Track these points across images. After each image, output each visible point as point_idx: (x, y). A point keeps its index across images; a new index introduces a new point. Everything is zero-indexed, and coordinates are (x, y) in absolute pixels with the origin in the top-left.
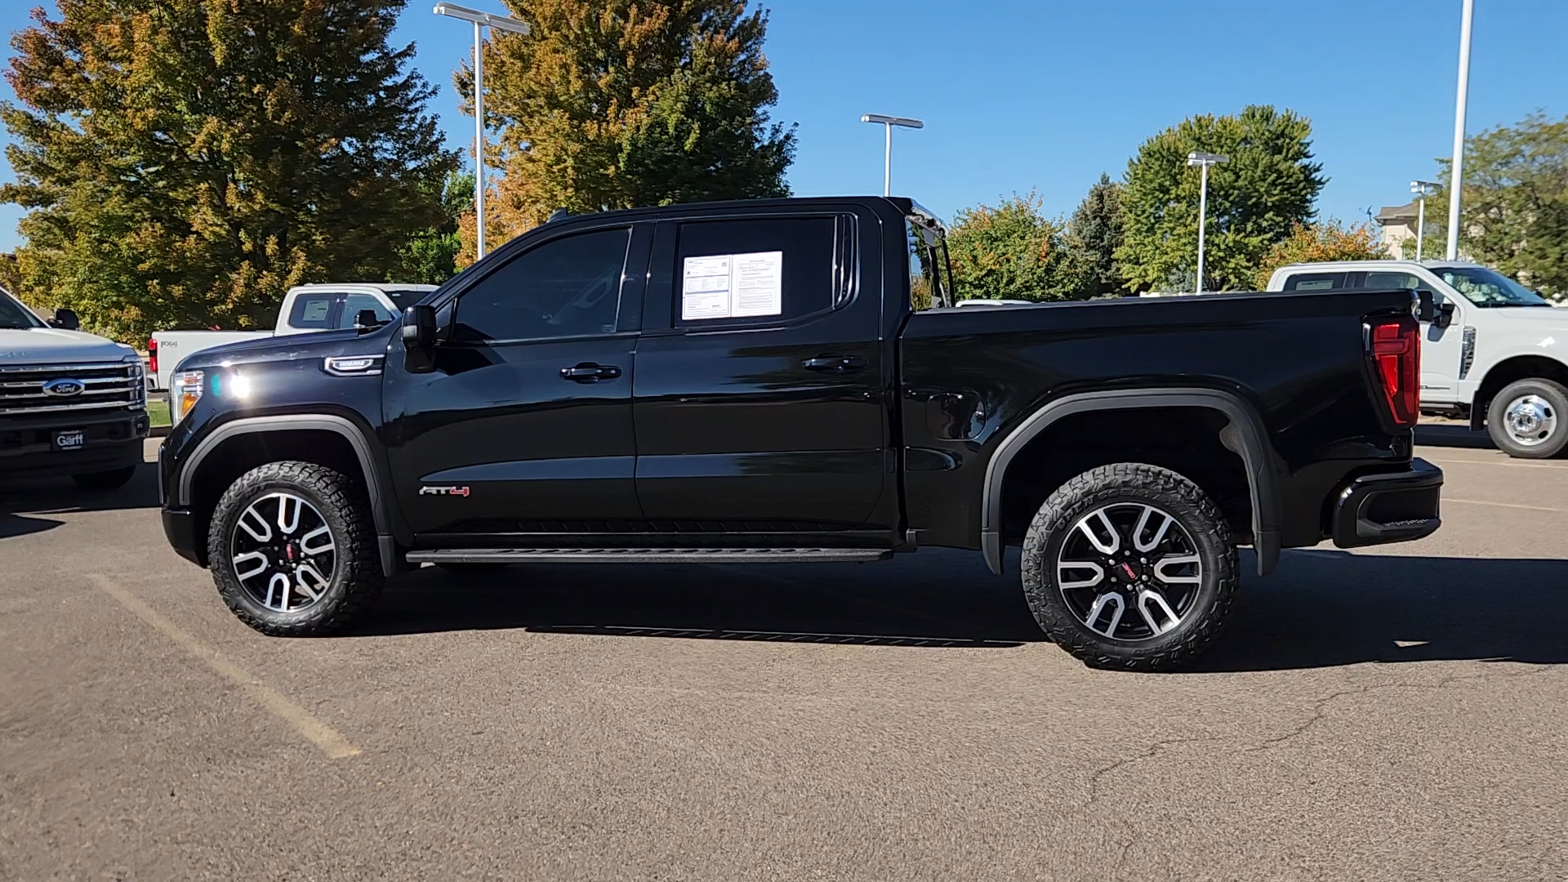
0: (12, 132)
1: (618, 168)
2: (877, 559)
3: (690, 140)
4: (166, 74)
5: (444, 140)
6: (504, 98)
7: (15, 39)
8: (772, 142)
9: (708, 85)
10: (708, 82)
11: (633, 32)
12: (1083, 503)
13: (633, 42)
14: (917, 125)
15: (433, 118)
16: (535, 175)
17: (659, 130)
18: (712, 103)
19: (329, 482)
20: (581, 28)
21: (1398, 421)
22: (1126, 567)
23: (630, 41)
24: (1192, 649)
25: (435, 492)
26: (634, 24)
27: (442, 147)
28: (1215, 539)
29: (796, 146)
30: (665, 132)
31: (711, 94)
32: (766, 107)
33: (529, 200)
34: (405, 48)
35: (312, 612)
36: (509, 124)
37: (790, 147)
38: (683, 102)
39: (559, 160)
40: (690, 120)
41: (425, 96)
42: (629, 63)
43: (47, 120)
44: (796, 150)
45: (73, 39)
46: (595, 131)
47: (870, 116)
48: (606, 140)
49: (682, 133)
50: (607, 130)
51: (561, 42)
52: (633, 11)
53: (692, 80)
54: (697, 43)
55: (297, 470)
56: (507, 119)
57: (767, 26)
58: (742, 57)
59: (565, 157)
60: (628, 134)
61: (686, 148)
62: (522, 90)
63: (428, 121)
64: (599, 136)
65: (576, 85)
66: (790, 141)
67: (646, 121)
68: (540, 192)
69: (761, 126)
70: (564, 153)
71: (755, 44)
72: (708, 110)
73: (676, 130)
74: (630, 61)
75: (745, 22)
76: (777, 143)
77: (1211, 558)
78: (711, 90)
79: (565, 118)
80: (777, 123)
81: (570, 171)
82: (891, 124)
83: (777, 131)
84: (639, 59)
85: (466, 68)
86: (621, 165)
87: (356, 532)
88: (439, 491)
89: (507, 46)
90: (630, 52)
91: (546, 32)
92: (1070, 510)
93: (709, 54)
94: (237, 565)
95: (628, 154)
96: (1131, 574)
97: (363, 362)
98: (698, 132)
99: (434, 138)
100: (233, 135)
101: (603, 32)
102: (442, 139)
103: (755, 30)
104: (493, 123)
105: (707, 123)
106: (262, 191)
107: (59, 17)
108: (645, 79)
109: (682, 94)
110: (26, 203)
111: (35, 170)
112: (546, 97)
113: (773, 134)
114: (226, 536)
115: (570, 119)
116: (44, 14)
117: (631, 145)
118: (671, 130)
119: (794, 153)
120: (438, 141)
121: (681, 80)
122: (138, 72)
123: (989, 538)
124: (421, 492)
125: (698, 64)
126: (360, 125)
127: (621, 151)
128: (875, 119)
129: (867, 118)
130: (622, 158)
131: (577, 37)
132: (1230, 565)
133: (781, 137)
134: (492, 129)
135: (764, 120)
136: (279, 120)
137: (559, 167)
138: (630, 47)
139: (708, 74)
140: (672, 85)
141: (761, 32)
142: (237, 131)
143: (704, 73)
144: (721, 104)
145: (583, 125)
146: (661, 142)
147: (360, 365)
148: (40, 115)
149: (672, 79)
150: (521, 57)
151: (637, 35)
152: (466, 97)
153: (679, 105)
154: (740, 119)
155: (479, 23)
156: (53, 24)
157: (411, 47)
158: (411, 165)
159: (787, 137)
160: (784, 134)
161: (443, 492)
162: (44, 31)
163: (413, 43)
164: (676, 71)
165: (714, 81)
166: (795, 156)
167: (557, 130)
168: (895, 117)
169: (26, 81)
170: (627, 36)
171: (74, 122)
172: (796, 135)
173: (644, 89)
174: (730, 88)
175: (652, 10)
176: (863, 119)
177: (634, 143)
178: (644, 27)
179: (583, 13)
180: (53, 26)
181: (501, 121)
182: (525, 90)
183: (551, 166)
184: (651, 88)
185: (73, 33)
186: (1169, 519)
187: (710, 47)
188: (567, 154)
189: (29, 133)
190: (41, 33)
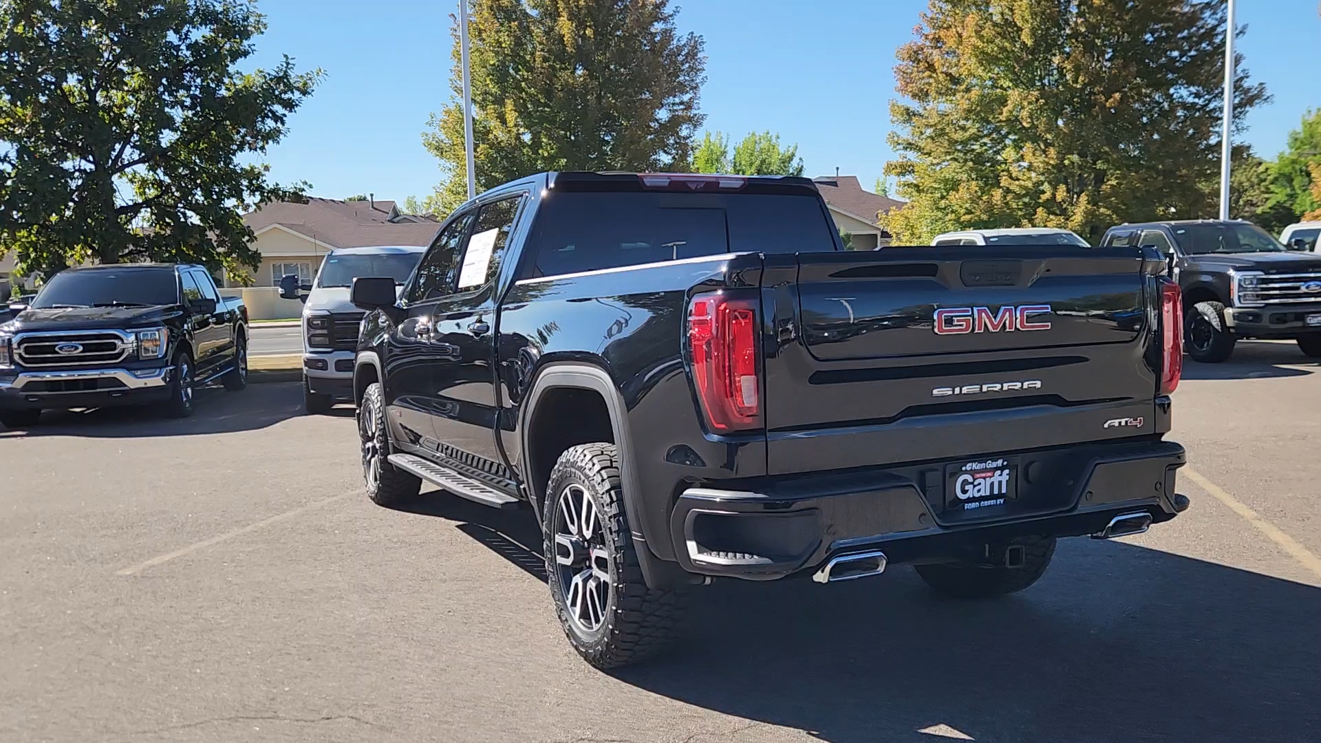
0: (893, 122)
4: (987, 59)
7: (898, 52)
12: (561, 481)
35: (375, 488)
43: (921, 111)
87: (382, 436)
92: (557, 485)
100: (1029, 103)
102: (1246, 76)
107: (928, 30)
110: (899, 174)
111: (905, 149)
114: (363, 430)
116: (922, 29)
120: (1242, 78)
122: (968, 64)
126: (1159, 76)
142: (1034, 99)
148: (914, 105)
156: (926, 35)
162: (921, 41)
169: (907, 79)
180: (926, 37)
189: (905, 121)
190: (920, 44)
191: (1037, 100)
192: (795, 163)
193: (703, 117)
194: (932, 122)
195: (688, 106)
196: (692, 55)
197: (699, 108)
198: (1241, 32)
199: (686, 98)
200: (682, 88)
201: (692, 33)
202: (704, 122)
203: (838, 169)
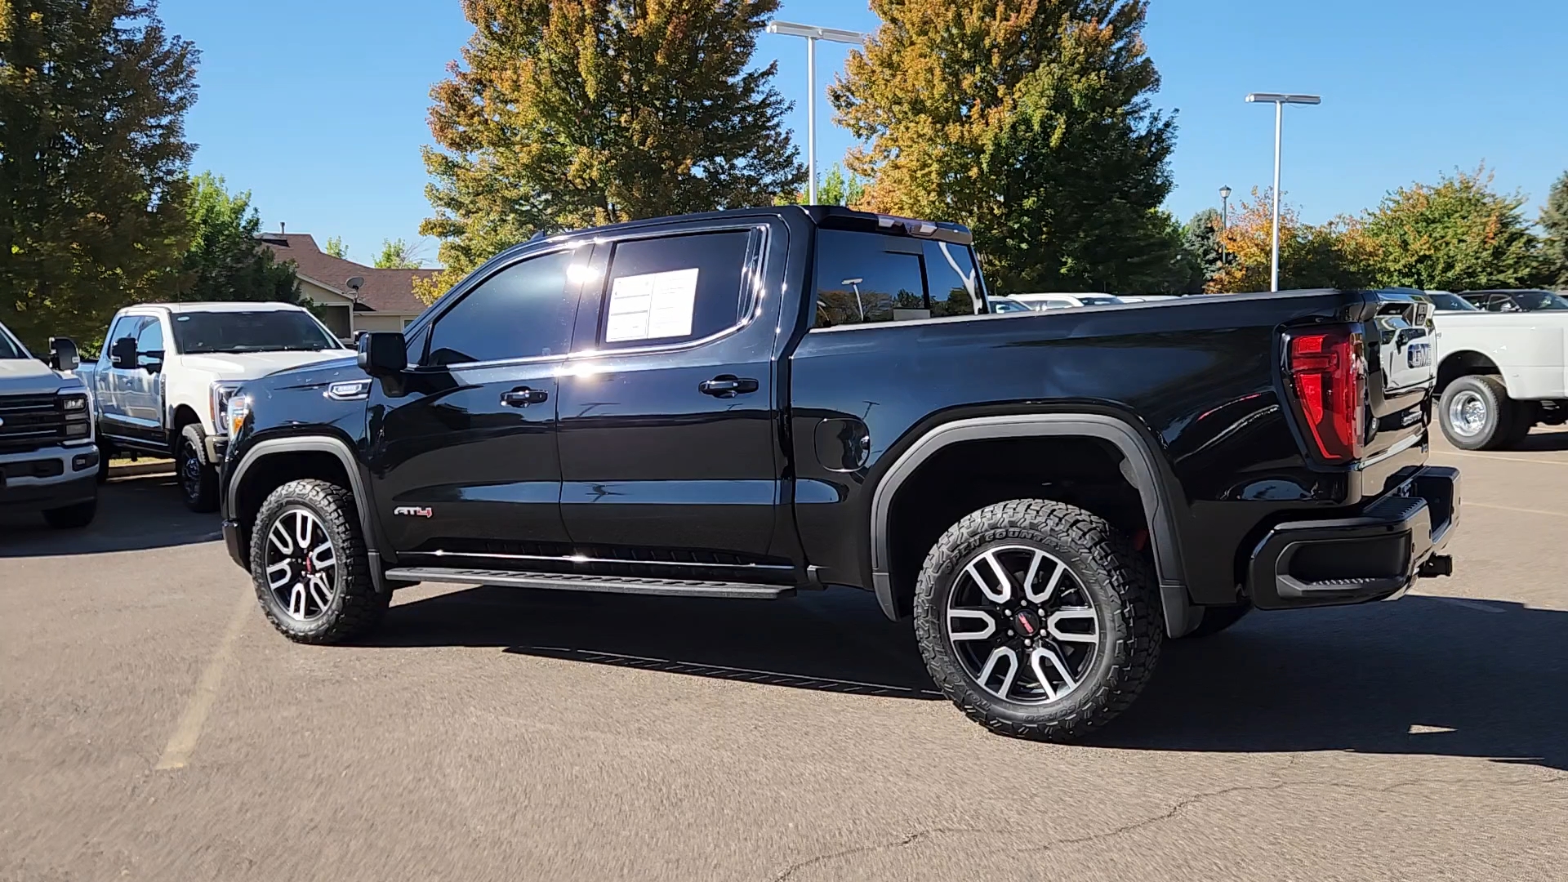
0: (430, 173)
1: (981, 169)
2: (775, 597)
3: (1056, 136)
4: (549, 111)
5: (798, 154)
6: (876, 108)
7: (433, 90)
8: (1150, 132)
9: (1076, 77)
10: (1076, 73)
11: (999, 30)
12: (969, 544)
13: (998, 40)
14: (1315, 101)
15: (787, 133)
16: (900, 182)
17: (1023, 127)
18: (1081, 97)
19: (331, 500)
20: (947, 30)
21: (1327, 455)
22: (1024, 620)
23: (995, 40)
24: (1088, 720)
25: (406, 513)
26: (1001, 22)
27: (796, 161)
28: (1111, 592)
29: (1176, 133)
30: (1029, 128)
31: (1080, 86)
32: (1149, 95)
33: (896, 207)
34: (768, 67)
35: (320, 622)
36: (880, 133)
37: (1169, 135)
38: (1048, 97)
39: (924, 166)
40: (1059, 115)
41: (781, 113)
42: (994, 62)
43: (460, 161)
44: (1176, 137)
45: (480, 85)
46: (958, 134)
47: (1256, 95)
48: (969, 142)
49: (1047, 127)
50: (970, 132)
51: (928, 46)
52: (1001, 8)
53: (1058, 72)
54: (1069, 33)
55: (309, 487)
56: (879, 127)
57: (1148, 9)
58: (1120, 44)
59: (930, 161)
60: (991, 135)
61: (1052, 144)
62: (887, 98)
63: (783, 136)
64: (962, 137)
65: (941, 88)
66: (1170, 129)
67: (1009, 118)
68: (904, 198)
69: (1142, 114)
70: (927, 157)
71: (1135, 28)
72: (1076, 103)
73: (1041, 126)
74: (996, 59)
75: (1123, 7)
76: (1155, 131)
77: (1107, 615)
78: (1079, 81)
79: (927, 123)
80: (1156, 111)
81: (934, 176)
82: (1281, 102)
83: (1156, 119)
84: (1005, 57)
85: (840, 81)
86: (984, 166)
87: (349, 549)
88: (409, 511)
89: (876, 56)
90: (996, 50)
91: (915, 38)
92: (956, 551)
93: (1078, 43)
94: (271, 574)
95: (992, 154)
96: (1029, 628)
97: (355, 387)
98: (1064, 126)
99: (788, 153)
100: (600, 163)
101: (969, 32)
102: (796, 152)
103: (1135, 14)
104: (864, 132)
105: (1074, 116)
106: (627, 213)
107: (468, 69)
108: (1013, 77)
109: (1048, 89)
110: (441, 234)
111: (448, 205)
112: (910, 103)
113: (1151, 123)
114: (261, 548)
115: (934, 123)
116: (457, 66)
117: (995, 144)
118: (1036, 127)
119: (1174, 141)
120: (793, 154)
121: (1045, 76)
122: (524, 111)
123: (881, 580)
124: (396, 512)
125: (1066, 56)
126: (718, 145)
127: (984, 152)
128: (1260, 98)
129: (1252, 98)
130: (985, 159)
131: (943, 40)
132: (1128, 624)
133: (1160, 125)
134: (863, 139)
135: (1145, 108)
136: (644, 146)
137: (923, 172)
138: (993, 46)
139: (1077, 65)
140: (1037, 80)
141: (1141, 15)
142: (604, 159)
143: (1073, 65)
144: (1090, 97)
145: (947, 128)
146: (1024, 139)
147: (352, 390)
148: (454, 155)
149: (1037, 74)
150: (890, 65)
151: (1003, 31)
152: (839, 109)
153: (1044, 101)
154: (1111, 110)
155: (812, 38)
156: (464, 75)
157: (773, 66)
158: (768, 179)
159: (1167, 125)
160: (1163, 122)
161: (412, 513)
162: (457, 81)
163: (776, 61)
164: (1042, 65)
165: (1083, 72)
166: (1175, 144)
167: (920, 136)
168: (1287, 94)
169: (444, 125)
170: (992, 34)
171: (480, 160)
172: (1176, 122)
173: (1010, 86)
174: (1099, 78)
175: (1020, 5)
176: (1247, 99)
177: (997, 145)
178: (1010, 23)
179: (950, 15)
180: (464, 76)
181: (873, 130)
182: (890, 98)
183: (915, 172)
184: (1018, 86)
185: (480, 82)
186: (1061, 566)
187: (1080, 37)
188: (930, 158)
189: (445, 173)
190: (454, 83)
191: (607, 162)
192: (248, 214)
193: (194, 147)
194: (478, 175)
195: (171, 130)
196: (178, 66)
197: (184, 136)
198: (789, 108)
199: (165, 121)
200: (162, 108)
201: (179, 37)
202: (194, 155)
203: (283, 224)
